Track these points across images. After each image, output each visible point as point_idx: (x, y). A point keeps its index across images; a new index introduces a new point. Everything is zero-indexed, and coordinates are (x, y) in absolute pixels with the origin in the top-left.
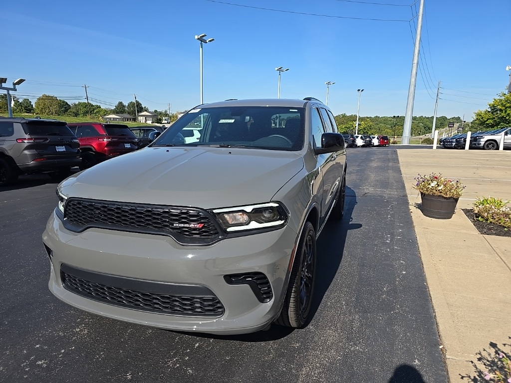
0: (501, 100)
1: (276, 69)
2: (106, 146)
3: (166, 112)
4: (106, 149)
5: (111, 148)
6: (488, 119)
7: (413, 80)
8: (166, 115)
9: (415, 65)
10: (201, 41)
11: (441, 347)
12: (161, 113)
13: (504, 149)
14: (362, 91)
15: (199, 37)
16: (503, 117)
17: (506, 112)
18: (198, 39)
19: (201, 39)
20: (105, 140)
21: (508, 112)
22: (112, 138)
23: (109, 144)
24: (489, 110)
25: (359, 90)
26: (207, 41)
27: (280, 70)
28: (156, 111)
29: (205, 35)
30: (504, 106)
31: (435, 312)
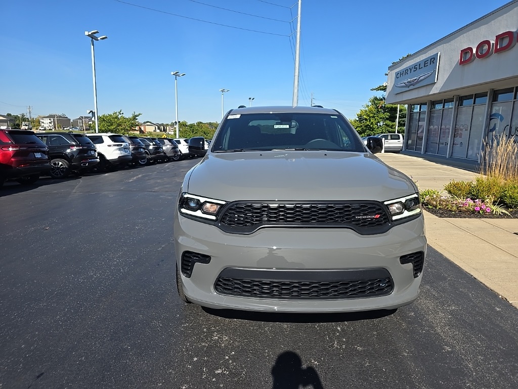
0: (366, 111)
1: (172, 73)
2: (13, 157)
3: (23, 115)
4: (13, 159)
5: (20, 158)
6: (357, 127)
7: (296, 91)
8: (24, 120)
9: (296, 78)
10: (92, 38)
11: (500, 297)
12: (16, 117)
13: (385, 152)
14: (253, 99)
15: (90, 33)
16: (368, 125)
17: (370, 120)
18: (89, 35)
19: (93, 37)
20: (11, 149)
21: (372, 121)
22: (21, 147)
23: (16, 154)
24: (357, 119)
25: (250, 99)
26: (99, 39)
27: (176, 74)
28: (9, 115)
29: (97, 32)
30: (368, 116)
31: (472, 276)
